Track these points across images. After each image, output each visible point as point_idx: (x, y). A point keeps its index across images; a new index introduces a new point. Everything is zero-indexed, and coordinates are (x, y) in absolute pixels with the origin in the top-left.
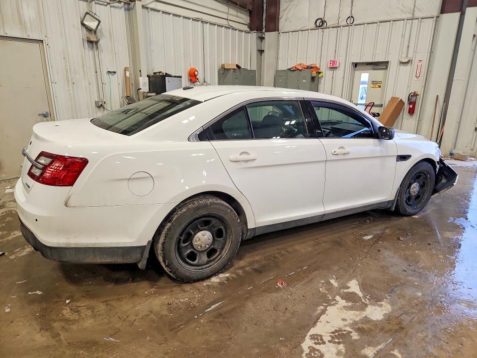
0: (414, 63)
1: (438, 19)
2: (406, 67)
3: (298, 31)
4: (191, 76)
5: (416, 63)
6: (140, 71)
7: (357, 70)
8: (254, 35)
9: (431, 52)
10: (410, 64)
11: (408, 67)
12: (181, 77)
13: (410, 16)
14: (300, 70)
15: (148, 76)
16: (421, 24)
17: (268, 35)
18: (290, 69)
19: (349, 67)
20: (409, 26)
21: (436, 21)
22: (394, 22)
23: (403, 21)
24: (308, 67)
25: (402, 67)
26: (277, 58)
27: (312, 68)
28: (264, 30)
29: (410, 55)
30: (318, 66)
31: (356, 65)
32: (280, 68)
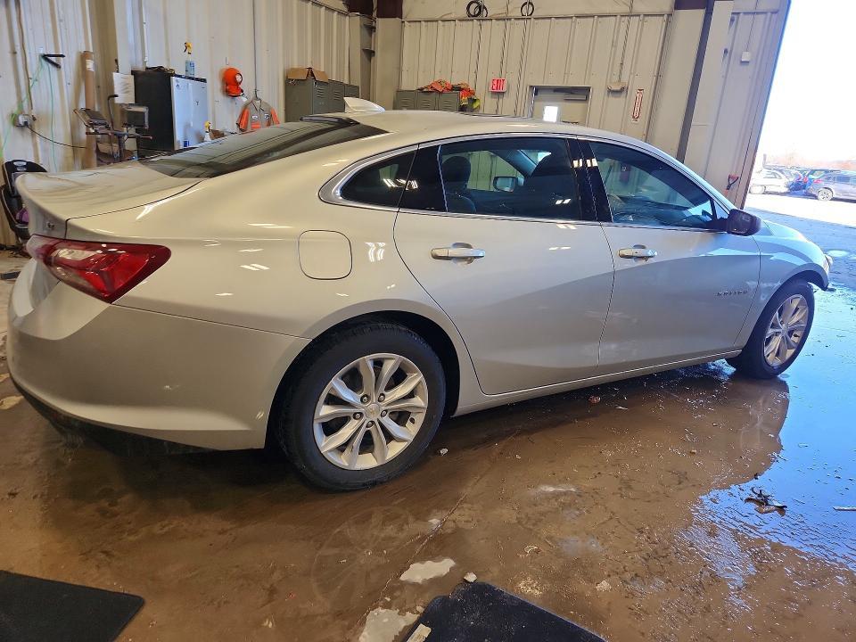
0: (631, 92)
1: (671, 18)
2: (617, 99)
3: (437, 21)
4: (227, 85)
5: (633, 93)
6: (116, 61)
7: (539, 101)
8: (356, 20)
9: (658, 76)
10: (624, 94)
11: (621, 100)
12: (204, 81)
13: (626, 9)
14: (441, 93)
15: (133, 73)
16: (643, 25)
17: (382, 24)
18: (421, 90)
19: (524, 93)
20: (623, 26)
21: (668, 22)
22: (600, 19)
23: (614, 18)
24: (454, 88)
25: (613, 100)
26: (400, 69)
27: (460, 89)
28: (375, 14)
29: (625, 79)
30: (471, 87)
31: (537, 90)
32: (405, 87)
